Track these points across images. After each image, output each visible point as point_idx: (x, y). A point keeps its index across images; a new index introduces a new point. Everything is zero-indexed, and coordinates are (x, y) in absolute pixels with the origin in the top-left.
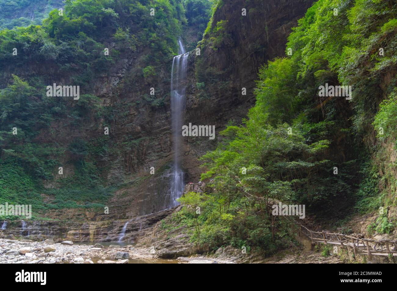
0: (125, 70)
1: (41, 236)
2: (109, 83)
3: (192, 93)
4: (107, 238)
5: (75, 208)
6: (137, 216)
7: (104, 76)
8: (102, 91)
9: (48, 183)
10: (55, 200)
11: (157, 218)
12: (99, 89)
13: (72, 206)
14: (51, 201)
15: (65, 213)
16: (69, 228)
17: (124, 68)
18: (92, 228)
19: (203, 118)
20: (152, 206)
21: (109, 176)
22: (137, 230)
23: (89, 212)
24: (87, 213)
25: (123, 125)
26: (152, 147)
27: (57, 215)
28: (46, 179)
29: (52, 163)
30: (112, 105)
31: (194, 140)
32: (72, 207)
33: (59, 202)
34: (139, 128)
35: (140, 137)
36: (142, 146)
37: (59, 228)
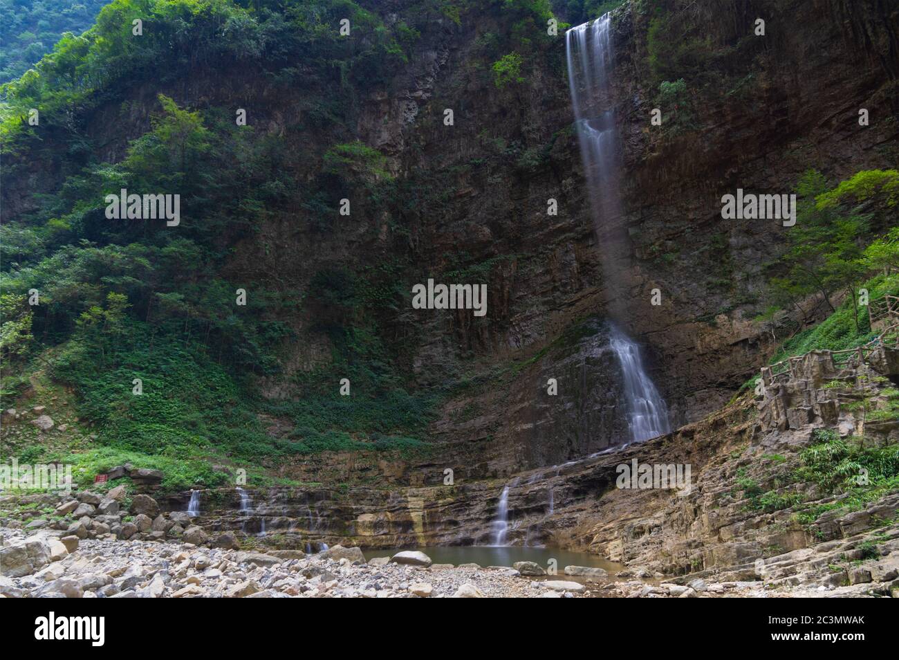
0: (431, 80)
1: (297, 533)
2: (396, 117)
3: (638, 121)
4: (461, 535)
5: (351, 449)
6: (522, 469)
7: (379, 99)
8: (379, 137)
9: (270, 384)
10: (296, 430)
11: (599, 474)
12: (371, 135)
13: (342, 444)
14: (286, 432)
15: (327, 465)
16: (359, 506)
17: (429, 74)
18: (416, 503)
19: (674, 189)
20: (564, 442)
21: (417, 365)
22: (541, 510)
23: (389, 461)
24: (384, 464)
25: (442, 225)
26: (525, 281)
27: (308, 471)
28: (265, 374)
29: (275, 330)
30: (406, 175)
31: (653, 252)
32: (343, 449)
33: (306, 434)
34: (487, 230)
35: (492, 255)
36: (497, 281)
37: (336, 507)
